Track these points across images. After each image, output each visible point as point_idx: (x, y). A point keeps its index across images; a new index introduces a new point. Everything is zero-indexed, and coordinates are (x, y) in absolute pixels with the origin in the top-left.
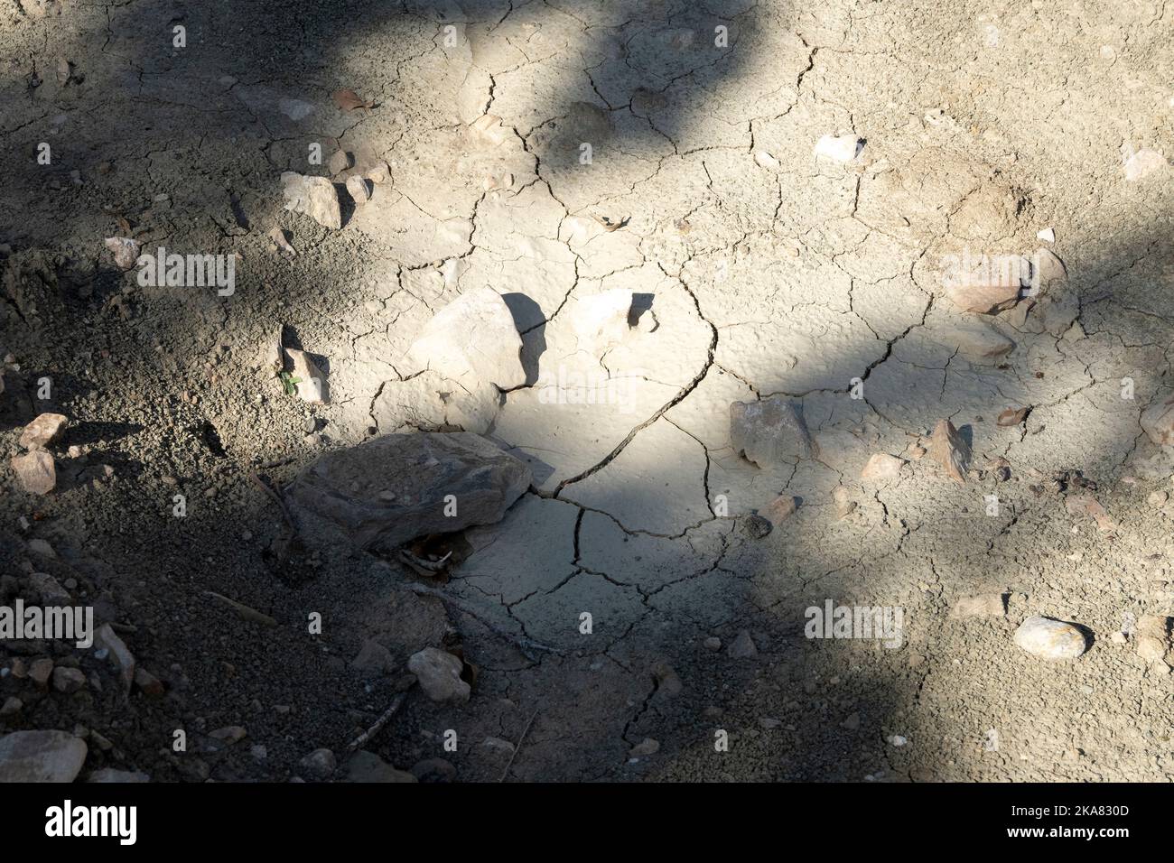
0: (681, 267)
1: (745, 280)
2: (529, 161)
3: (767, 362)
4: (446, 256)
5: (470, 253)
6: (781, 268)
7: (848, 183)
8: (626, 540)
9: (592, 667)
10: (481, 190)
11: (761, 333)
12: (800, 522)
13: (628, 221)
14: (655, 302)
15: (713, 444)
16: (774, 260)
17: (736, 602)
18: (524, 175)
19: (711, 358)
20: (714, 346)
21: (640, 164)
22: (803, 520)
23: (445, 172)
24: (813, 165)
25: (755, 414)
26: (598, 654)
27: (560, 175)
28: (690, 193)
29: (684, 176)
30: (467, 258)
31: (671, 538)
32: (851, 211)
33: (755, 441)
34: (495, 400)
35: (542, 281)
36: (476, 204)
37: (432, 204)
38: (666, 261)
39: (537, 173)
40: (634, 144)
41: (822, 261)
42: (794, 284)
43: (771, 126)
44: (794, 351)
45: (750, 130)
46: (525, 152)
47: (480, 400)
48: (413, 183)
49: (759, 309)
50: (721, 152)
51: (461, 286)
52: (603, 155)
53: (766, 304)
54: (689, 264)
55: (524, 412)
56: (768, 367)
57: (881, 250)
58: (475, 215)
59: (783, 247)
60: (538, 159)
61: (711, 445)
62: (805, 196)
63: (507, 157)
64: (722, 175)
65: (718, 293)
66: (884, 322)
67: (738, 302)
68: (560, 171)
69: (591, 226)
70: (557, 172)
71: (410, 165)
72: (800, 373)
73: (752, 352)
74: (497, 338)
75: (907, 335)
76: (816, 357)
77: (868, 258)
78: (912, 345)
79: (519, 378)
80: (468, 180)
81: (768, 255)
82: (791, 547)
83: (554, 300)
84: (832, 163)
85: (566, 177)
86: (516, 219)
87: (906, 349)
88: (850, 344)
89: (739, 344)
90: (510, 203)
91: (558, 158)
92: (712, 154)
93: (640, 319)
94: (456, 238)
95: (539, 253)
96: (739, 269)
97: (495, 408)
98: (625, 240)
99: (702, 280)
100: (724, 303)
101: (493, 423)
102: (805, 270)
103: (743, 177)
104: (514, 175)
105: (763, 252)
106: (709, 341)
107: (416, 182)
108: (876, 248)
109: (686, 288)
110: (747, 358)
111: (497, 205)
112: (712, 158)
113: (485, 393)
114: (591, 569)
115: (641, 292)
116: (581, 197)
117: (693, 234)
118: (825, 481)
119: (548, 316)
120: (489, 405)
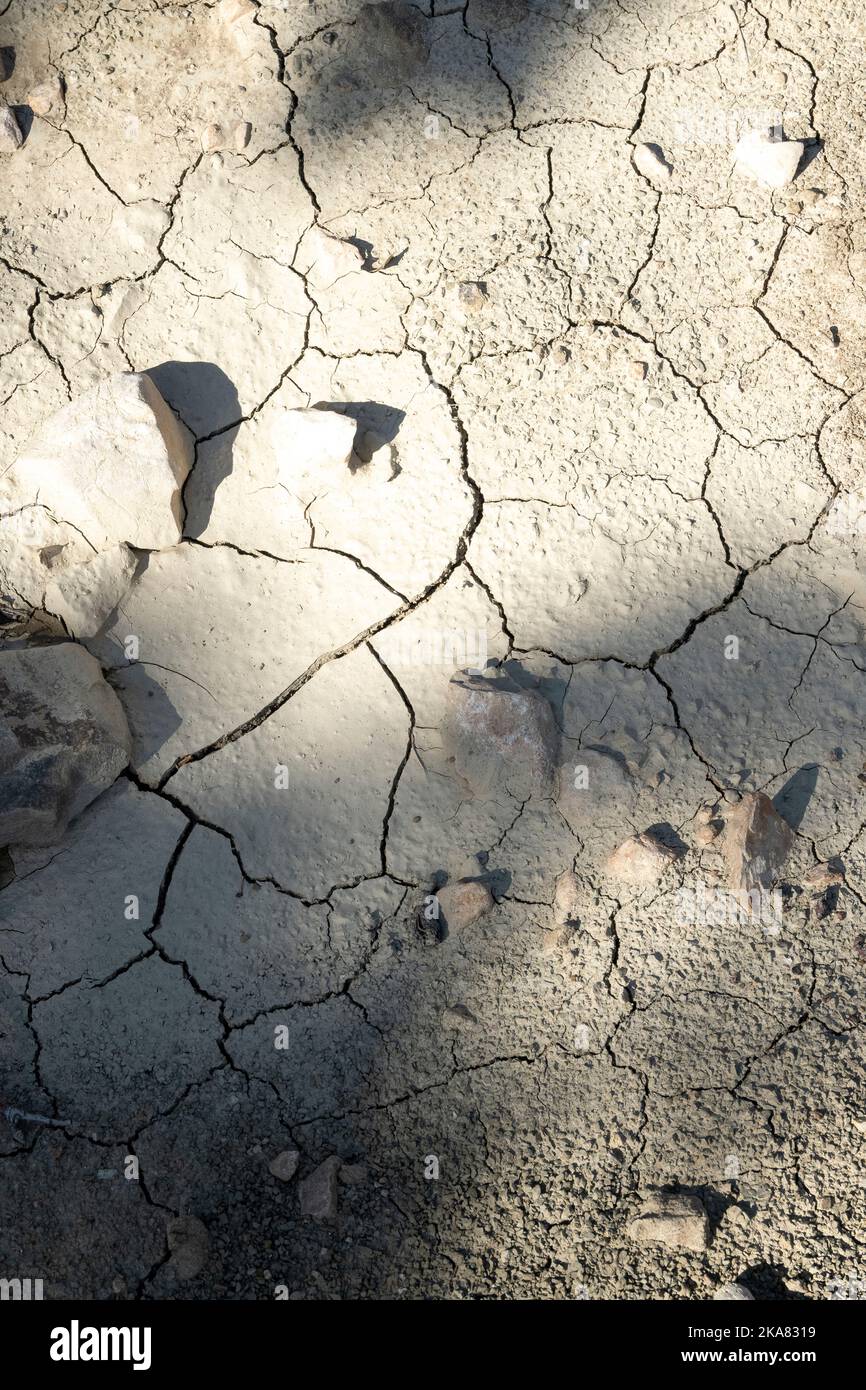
0: (454, 371)
1: (549, 414)
2: (282, 103)
3: (541, 580)
4: (116, 277)
5: (154, 272)
6: (611, 397)
7: (766, 233)
8: (240, 895)
9: (101, 1174)
10: (197, 146)
11: (544, 525)
12: (489, 934)
13: (401, 255)
14: (405, 427)
15: (426, 715)
16: (605, 379)
17: (351, 1075)
18: (267, 129)
19: (462, 552)
20: (470, 533)
21: (450, 136)
22: (494, 932)
23: (150, 104)
24: (722, 180)
25: (478, 711)
26: (119, 1144)
27: (322, 138)
28: (511, 214)
29: (511, 176)
30: (146, 281)
31: (307, 904)
32: (756, 294)
33: (471, 753)
34: (125, 571)
35: (251, 345)
36: (184, 175)
37: (117, 165)
38: (435, 355)
39: (288, 129)
40: (453, 92)
41: (679, 392)
42: (624, 431)
43: (681, 86)
44: (587, 569)
45: (644, 90)
46: (278, 84)
47: (99, 575)
48: (95, 120)
49: (556, 475)
50: (585, 131)
51: (126, 335)
52: (397, 108)
53: (568, 466)
54: (469, 371)
55: (169, 590)
56: (540, 592)
57: (782, 382)
58: (178, 196)
59: (625, 355)
60: (295, 99)
61: (421, 717)
62: (692, 248)
63: (251, 87)
64: (572, 183)
65: (500, 432)
66: (748, 526)
67: (526, 454)
68: (323, 132)
69: (342, 257)
70: (318, 134)
71: (99, 83)
72: (586, 612)
73: (523, 557)
74: (138, 478)
75: (776, 560)
76: (621, 584)
77: (758, 395)
78: (779, 579)
79: (168, 537)
80: (182, 124)
81: (597, 369)
82: (462, 984)
83: (262, 382)
84: (755, 184)
85: (330, 145)
86: (239, 215)
87: (766, 587)
88: (681, 566)
89: (509, 538)
90: (235, 180)
91: (326, 104)
92: (569, 134)
93: (375, 455)
94: (138, 242)
95: (256, 290)
96: (544, 389)
97: (122, 583)
98: (389, 294)
99: (480, 405)
100: (504, 455)
101: (115, 611)
102: (648, 408)
103: (604, 192)
104: (254, 127)
105: (590, 363)
106: (465, 524)
107: (101, 117)
108: (776, 376)
109: (454, 414)
110: (513, 568)
111: (215, 181)
112: (565, 141)
113: (108, 563)
114: (168, 952)
115: (389, 403)
116: (343, 190)
117: (488, 313)
118: (554, 854)
119: (246, 411)
120: (113, 580)
